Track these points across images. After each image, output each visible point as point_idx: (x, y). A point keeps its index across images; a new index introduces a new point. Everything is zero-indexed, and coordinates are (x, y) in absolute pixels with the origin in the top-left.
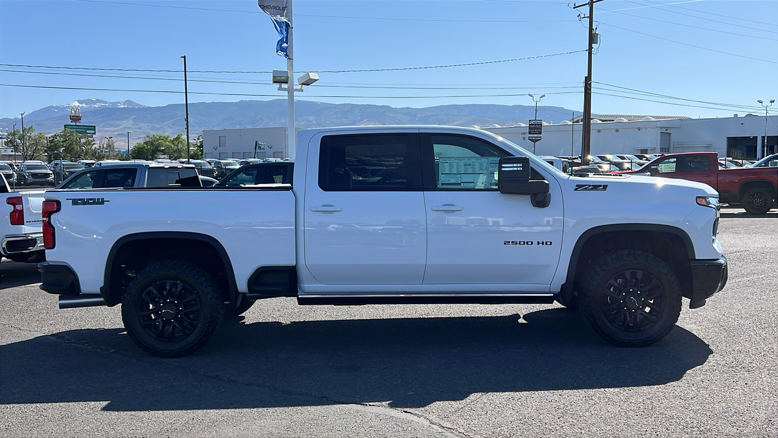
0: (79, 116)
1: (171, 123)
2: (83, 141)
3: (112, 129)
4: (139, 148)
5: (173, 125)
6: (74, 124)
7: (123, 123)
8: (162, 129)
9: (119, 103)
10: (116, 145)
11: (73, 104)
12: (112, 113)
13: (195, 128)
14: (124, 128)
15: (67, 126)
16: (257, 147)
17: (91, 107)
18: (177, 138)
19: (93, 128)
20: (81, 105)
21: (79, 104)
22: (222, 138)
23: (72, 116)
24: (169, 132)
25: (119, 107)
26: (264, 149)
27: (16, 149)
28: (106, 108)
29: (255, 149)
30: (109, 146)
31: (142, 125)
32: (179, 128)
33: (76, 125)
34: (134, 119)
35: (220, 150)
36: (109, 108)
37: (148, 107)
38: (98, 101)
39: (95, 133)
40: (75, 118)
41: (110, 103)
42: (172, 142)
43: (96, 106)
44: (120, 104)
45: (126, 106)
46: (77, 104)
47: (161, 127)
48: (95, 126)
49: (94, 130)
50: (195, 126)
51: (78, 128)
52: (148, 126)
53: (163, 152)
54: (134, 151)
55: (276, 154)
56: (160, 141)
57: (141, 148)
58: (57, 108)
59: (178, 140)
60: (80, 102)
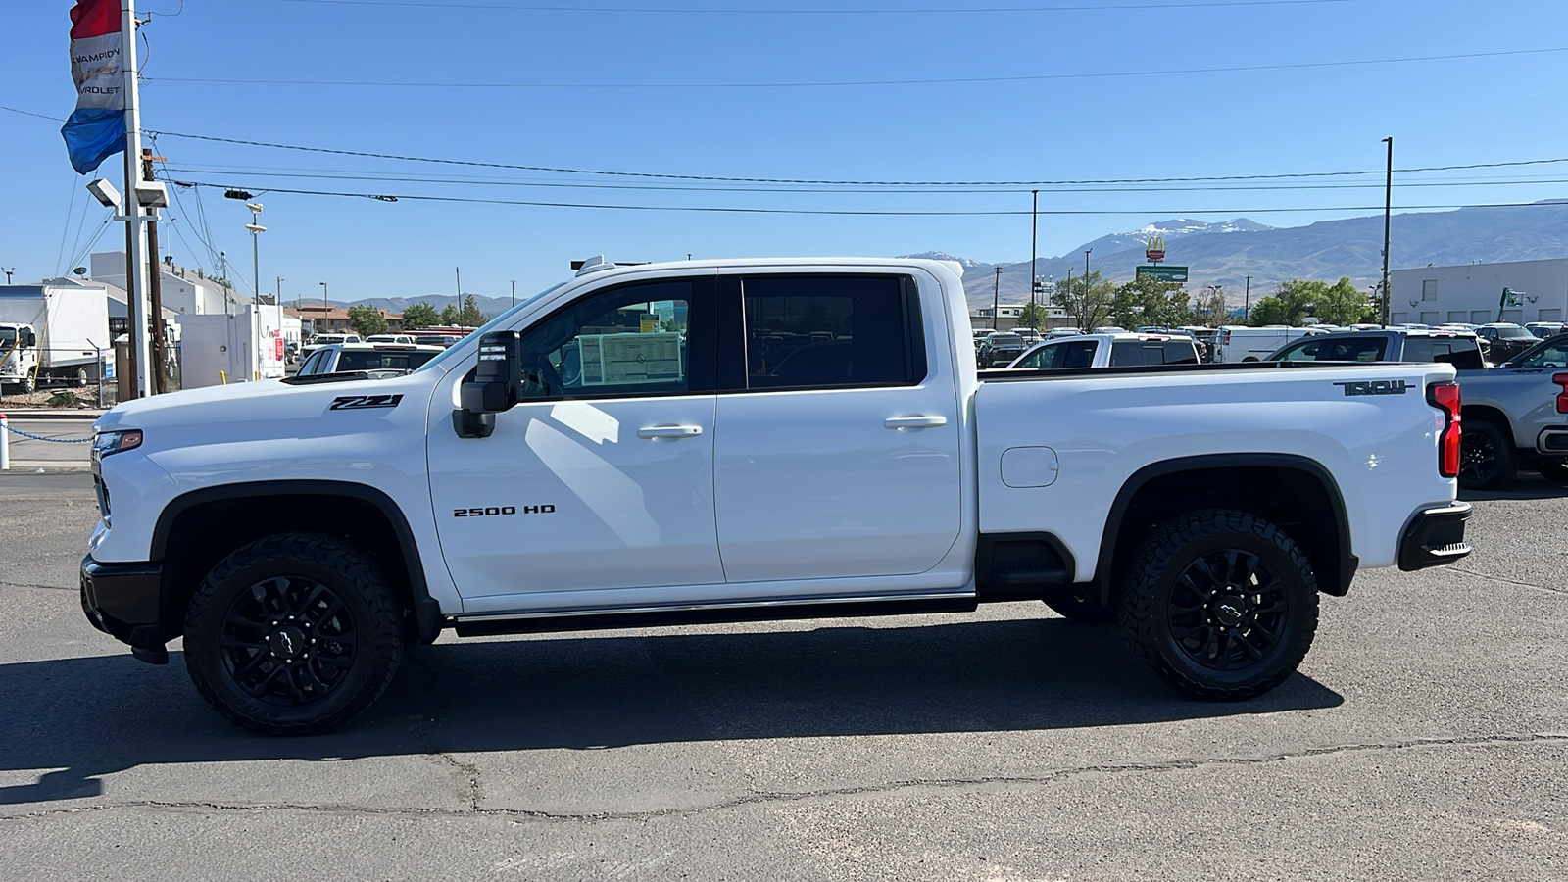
0: (1160, 251)
1: (1317, 256)
2: (1170, 295)
3: (1209, 271)
4: (1267, 305)
5: (1322, 260)
6: (1152, 264)
7: (1229, 261)
8: (1301, 269)
9: (1224, 224)
10: (1228, 300)
11: (1147, 230)
12: (1212, 242)
13: (1365, 265)
14: (1230, 268)
15: (1141, 269)
16: (1506, 301)
17: (1175, 234)
18: (1339, 284)
19: (1184, 271)
20: (1158, 231)
21: (1155, 230)
22: (1428, 284)
23: (1151, 251)
24: (1317, 275)
25: (1224, 231)
26: (1521, 304)
27: (1068, 307)
28: (1202, 235)
29: (1502, 304)
30: (1215, 302)
31: (1263, 262)
32: (1333, 265)
33: (1155, 267)
34: (1249, 253)
35: (1423, 306)
36: (1205, 234)
37: (1277, 229)
38: (1189, 222)
39: (1186, 280)
40: (1155, 255)
41: (1209, 225)
42: (1329, 293)
43: (1185, 231)
44: (1227, 225)
45: (1237, 229)
46: (1152, 229)
47: (1298, 265)
48: (1186, 268)
49: (1186, 274)
50: (1364, 261)
51: (1162, 272)
52: (1274, 264)
53: (1312, 312)
54: (1257, 311)
55: (1544, 314)
56: (1306, 292)
57: (1272, 305)
58: (1120, 237)
59: (1341, 288)
60: (1158, 225)
